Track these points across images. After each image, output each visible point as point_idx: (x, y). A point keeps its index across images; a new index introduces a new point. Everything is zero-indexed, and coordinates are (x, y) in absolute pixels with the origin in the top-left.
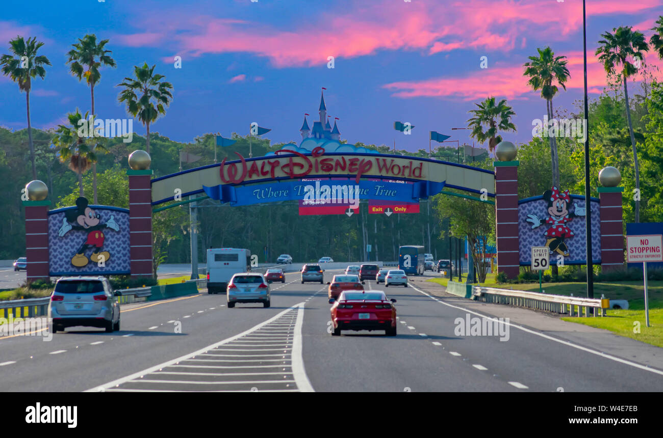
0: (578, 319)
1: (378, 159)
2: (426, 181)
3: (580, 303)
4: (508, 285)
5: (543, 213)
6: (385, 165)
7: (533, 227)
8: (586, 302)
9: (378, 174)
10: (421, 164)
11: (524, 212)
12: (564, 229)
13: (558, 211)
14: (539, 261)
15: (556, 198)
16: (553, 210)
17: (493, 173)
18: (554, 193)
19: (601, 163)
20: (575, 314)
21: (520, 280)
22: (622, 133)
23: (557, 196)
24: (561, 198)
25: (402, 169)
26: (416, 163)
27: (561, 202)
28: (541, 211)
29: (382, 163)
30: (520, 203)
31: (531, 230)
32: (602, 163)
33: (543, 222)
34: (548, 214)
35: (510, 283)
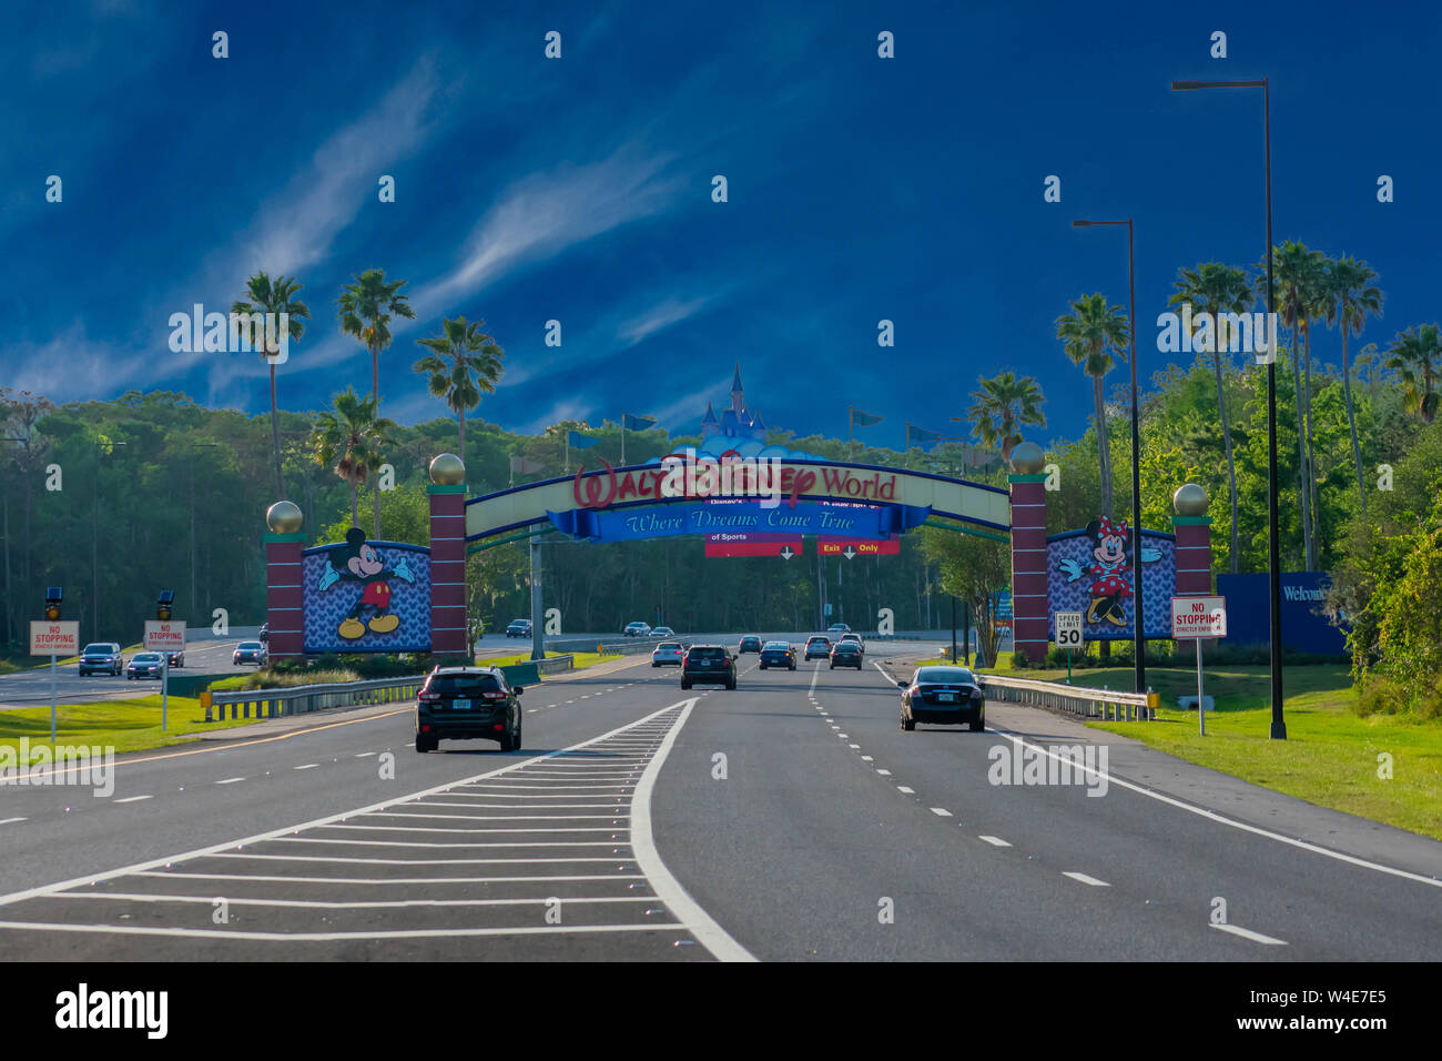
0: (1114, 724)
1: (824, 470)
2: (901, 505)
3: (1117, 700)
4: (1030, 672)
5: (1086, 558)
6: (836, 479)
7: (1070, 579)
8: (1125, 698)
9: (825, 493)
10: (893, 477)
11: (1056, 555)
12: (1118, 583)
13: (1110, 554)
14: (1068, 635)
15: (1106, 534)
16: (1101, 553)
17: (1006, 493)
18: (1102, 526)
19: (1179, 479)
20: (1110, 717)
21: (1048, 663)
22: (1214, 430)
23: (1108, 530)
24: (1115, 533)
25: (862, 485)
26: (885, 477)
27: (1114, 540)
28: (1083, 554)
29: (831, 476)
30: (1049, 541)
31: (1066, 584)
32: (1181, 478)
33: (1086, 571)
34: (1094, 559)
35: (1033, 668)
